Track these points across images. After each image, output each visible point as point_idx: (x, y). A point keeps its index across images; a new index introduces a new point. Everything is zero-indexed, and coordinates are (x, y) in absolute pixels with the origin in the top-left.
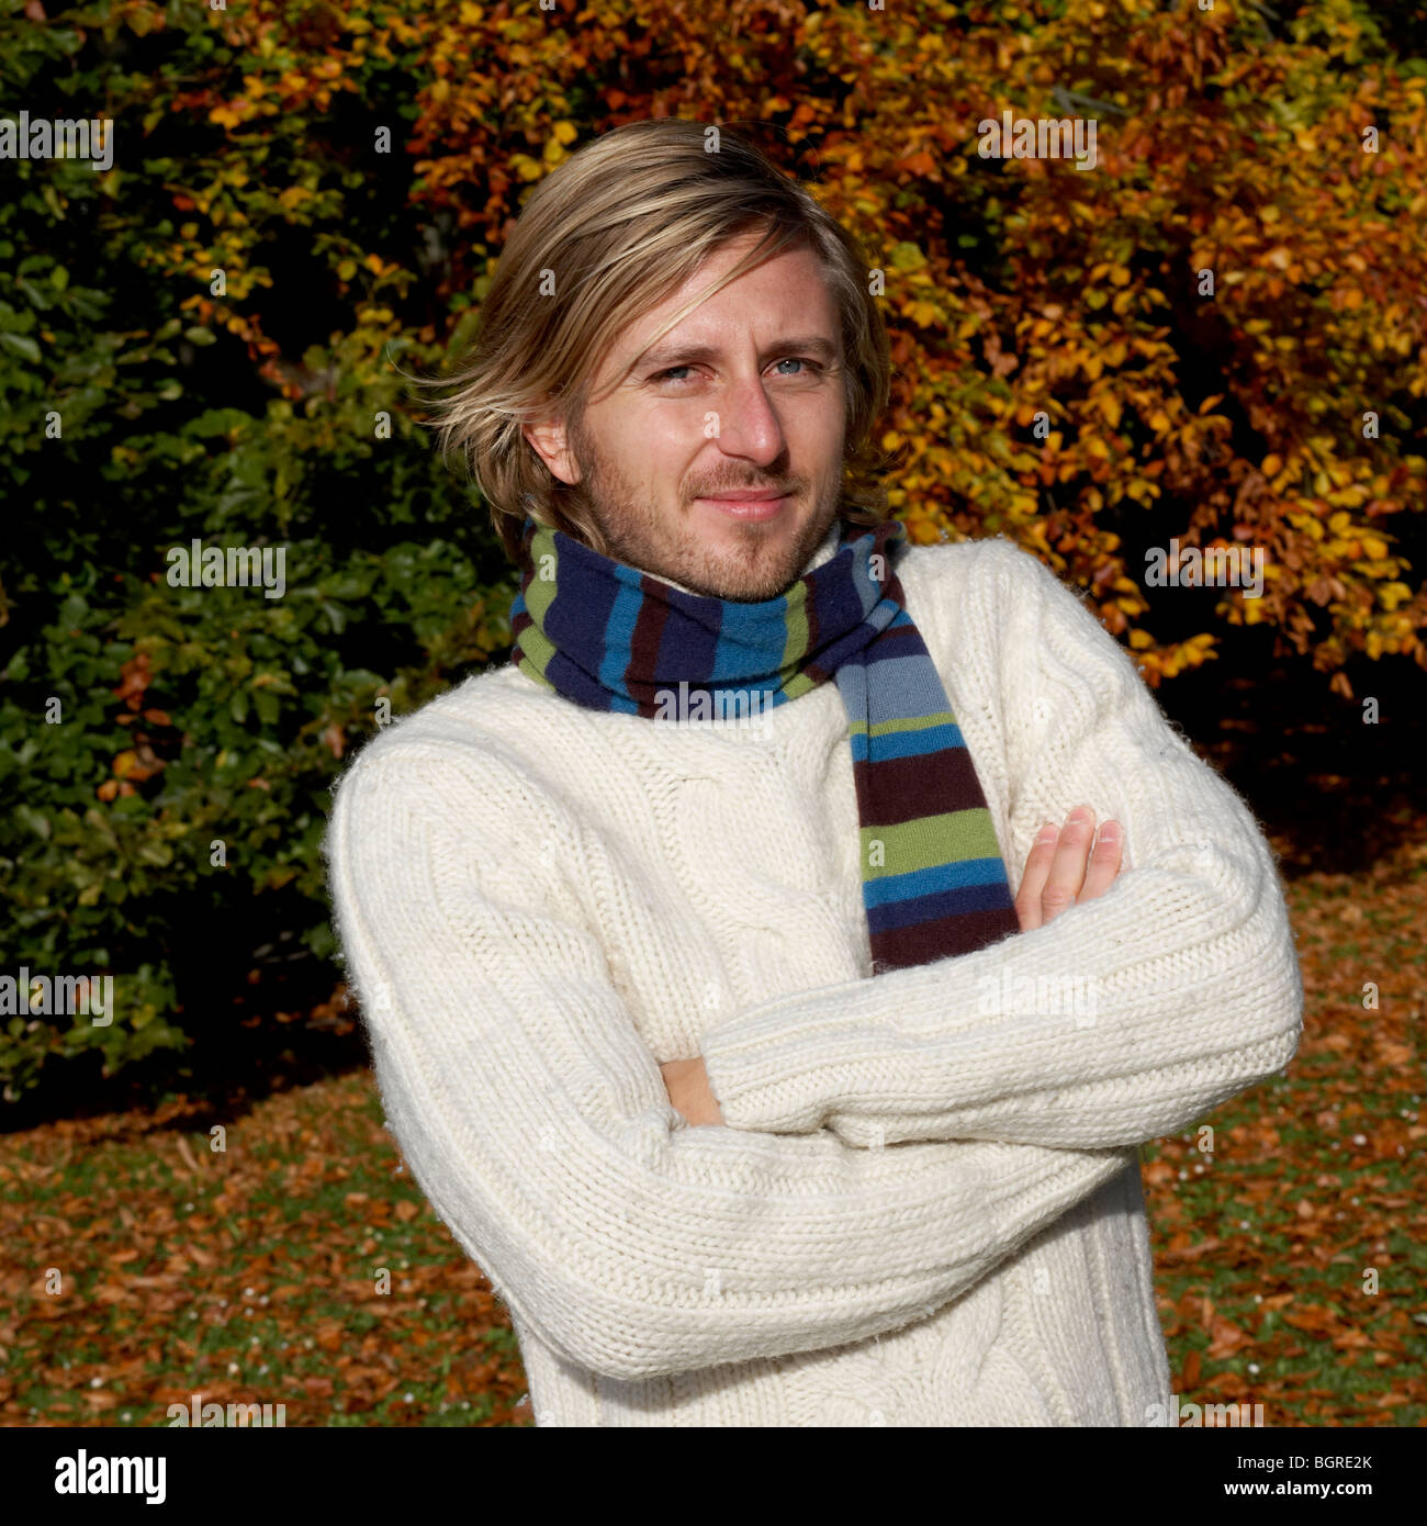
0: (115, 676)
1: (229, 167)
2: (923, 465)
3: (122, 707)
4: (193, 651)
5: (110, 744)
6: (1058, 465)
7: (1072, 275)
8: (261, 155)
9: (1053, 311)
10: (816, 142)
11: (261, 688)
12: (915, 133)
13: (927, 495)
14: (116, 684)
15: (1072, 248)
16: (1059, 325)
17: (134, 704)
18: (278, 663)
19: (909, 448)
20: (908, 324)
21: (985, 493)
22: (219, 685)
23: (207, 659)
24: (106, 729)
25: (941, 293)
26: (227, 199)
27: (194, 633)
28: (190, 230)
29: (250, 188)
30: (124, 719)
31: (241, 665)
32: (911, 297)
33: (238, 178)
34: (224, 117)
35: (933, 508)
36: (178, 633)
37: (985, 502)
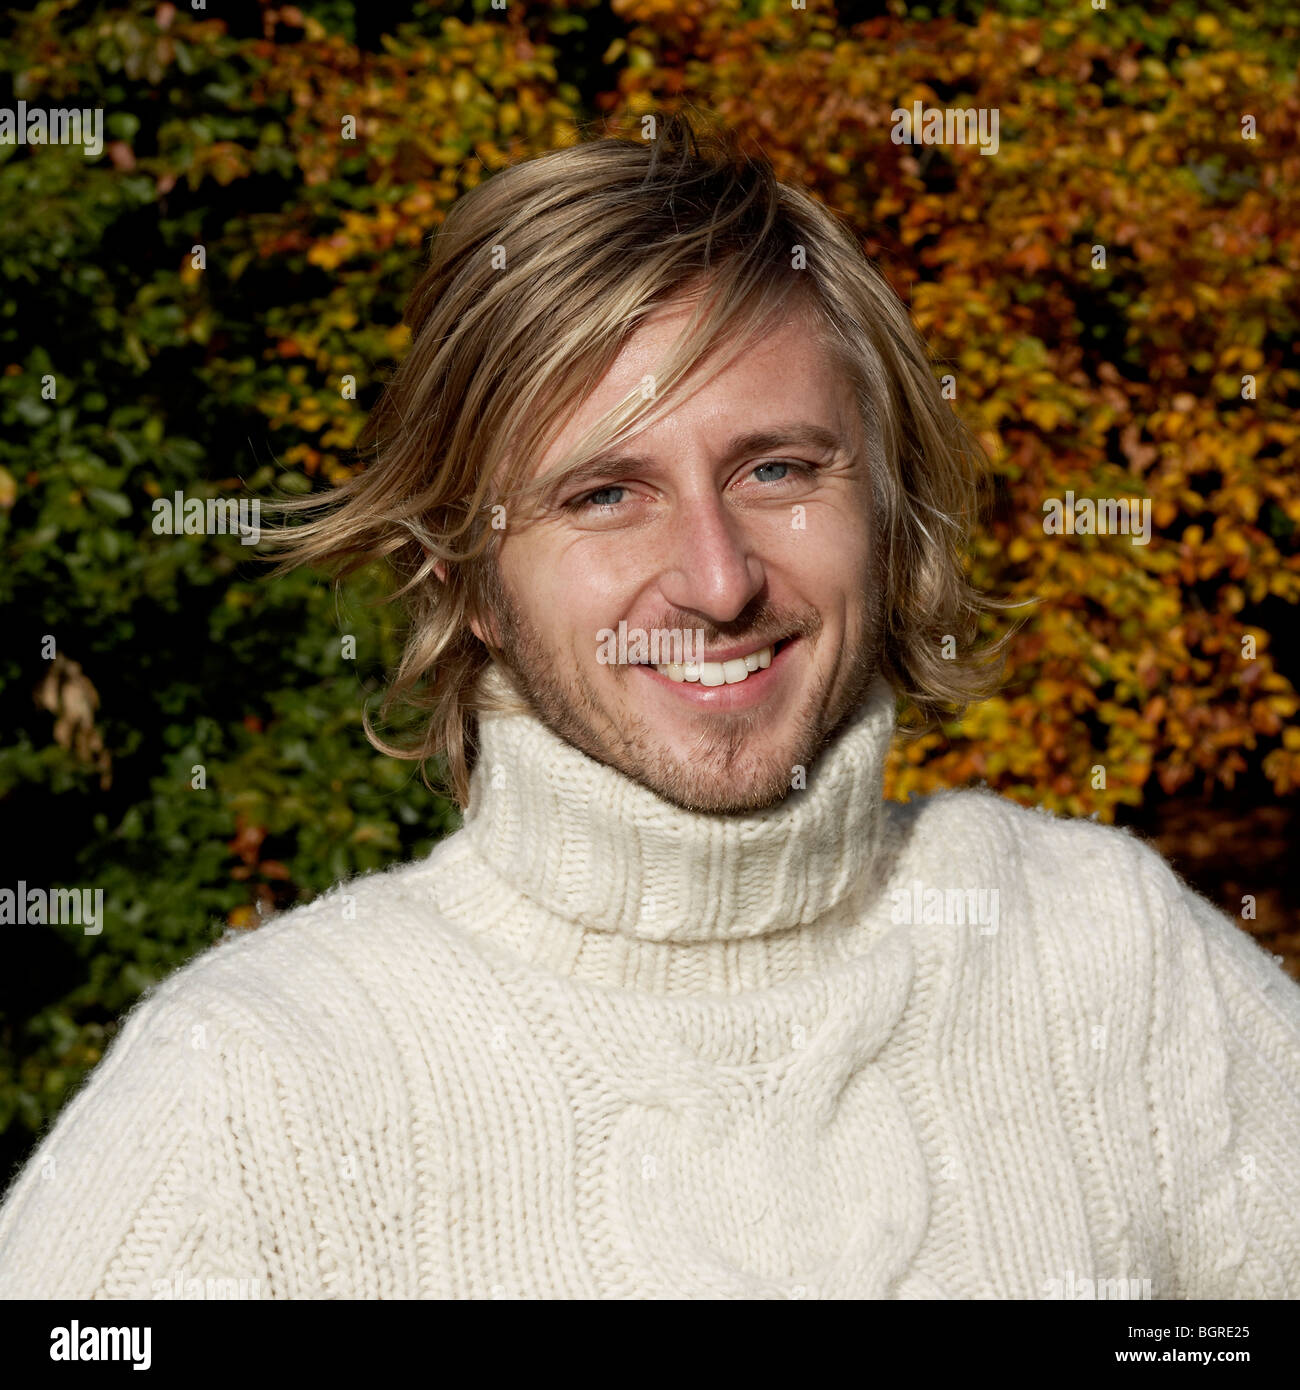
0: (228, 830)
1: (335, 308)
2: (1055, 573)
3: (236, 861)
4: (293, 805)
5: (225, 899)
6: (1198, 560)
7: (1202, 362)
8: (367, 295)
9: (1184, 403)
10: (929, 241)
11: (364, 843)
12: (1029, 225)
13: (1060, 605)
14: (230, 838)
15: (1200, 334)
16: (1191, 416)
17: (250, 857)
18: (383, 815)
19: (1037, 556)
20: (1030, 426)
21: (1121, 599)
22: (319, 840)
23: (307, 814)
24: (221, 884)
25: (1064, 390)
26: (335, 341)
27: (295, 785)
28: (297, 374)
29: (358, 328)
30: (240, 873)
31: (340, 817)
32: (1033, 396)
33: (346, 320)
34: (325, 256)
35: (1066, 619)
36: (276, 785)
37: (1120, 610)
